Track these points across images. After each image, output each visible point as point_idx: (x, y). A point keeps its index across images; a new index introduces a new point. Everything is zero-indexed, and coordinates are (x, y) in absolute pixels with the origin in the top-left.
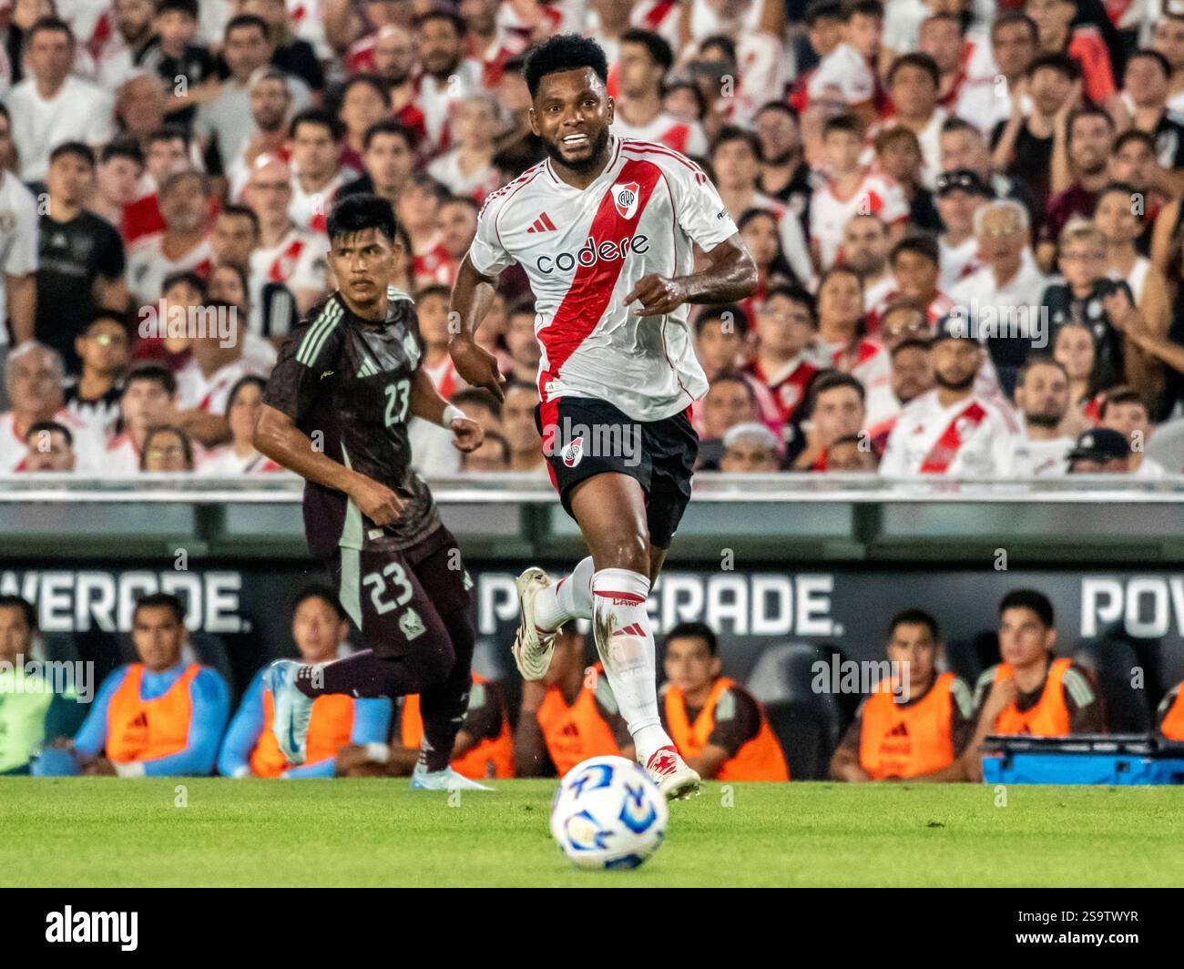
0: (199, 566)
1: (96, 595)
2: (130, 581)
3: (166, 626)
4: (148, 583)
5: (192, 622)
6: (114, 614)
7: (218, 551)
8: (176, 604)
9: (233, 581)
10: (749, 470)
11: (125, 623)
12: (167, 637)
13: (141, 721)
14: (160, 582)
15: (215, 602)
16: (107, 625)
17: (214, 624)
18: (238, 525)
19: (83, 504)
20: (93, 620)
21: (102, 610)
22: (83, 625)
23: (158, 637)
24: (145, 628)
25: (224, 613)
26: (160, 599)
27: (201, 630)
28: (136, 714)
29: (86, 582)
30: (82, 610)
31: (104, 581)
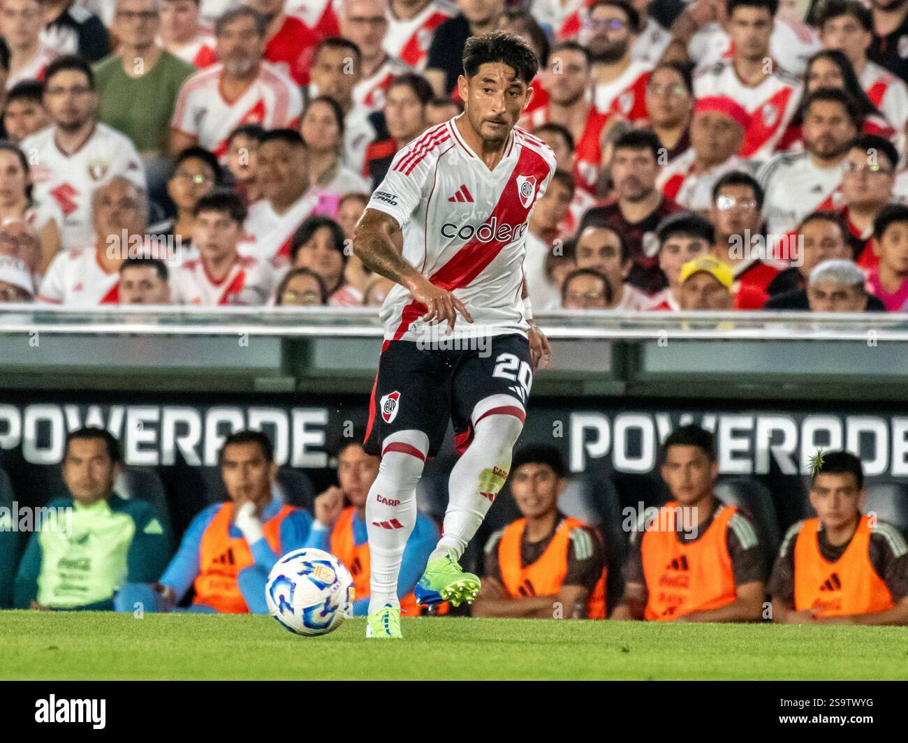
0: (287, 401)
1: (182, 429)
2: (216, 416)
3: (254, 462)
4: (235, 419)
5: (280, 456)
6: (200, 448)
7: (305, 386)
8: (264, 440)
9: (320, 417)
10: (831, 309)
11: (211, 458)
12: (256, 473)
13: (227, 559)
14: (246, 419)
15: (303, 438)
16: (193, 460)
17: (300, 459)
18: (323, 361)
19: (169, 336)
20: (179, 454)
21: (187, 445)
22: (169, 460)
23: (246, 474)
24: (233, 465)
25: (310, 449)
26: (246, 436)
27: (288, 465)
28: (223, 550)
29: (172, 416)
30: (168, 445)
31: (190, 416)
